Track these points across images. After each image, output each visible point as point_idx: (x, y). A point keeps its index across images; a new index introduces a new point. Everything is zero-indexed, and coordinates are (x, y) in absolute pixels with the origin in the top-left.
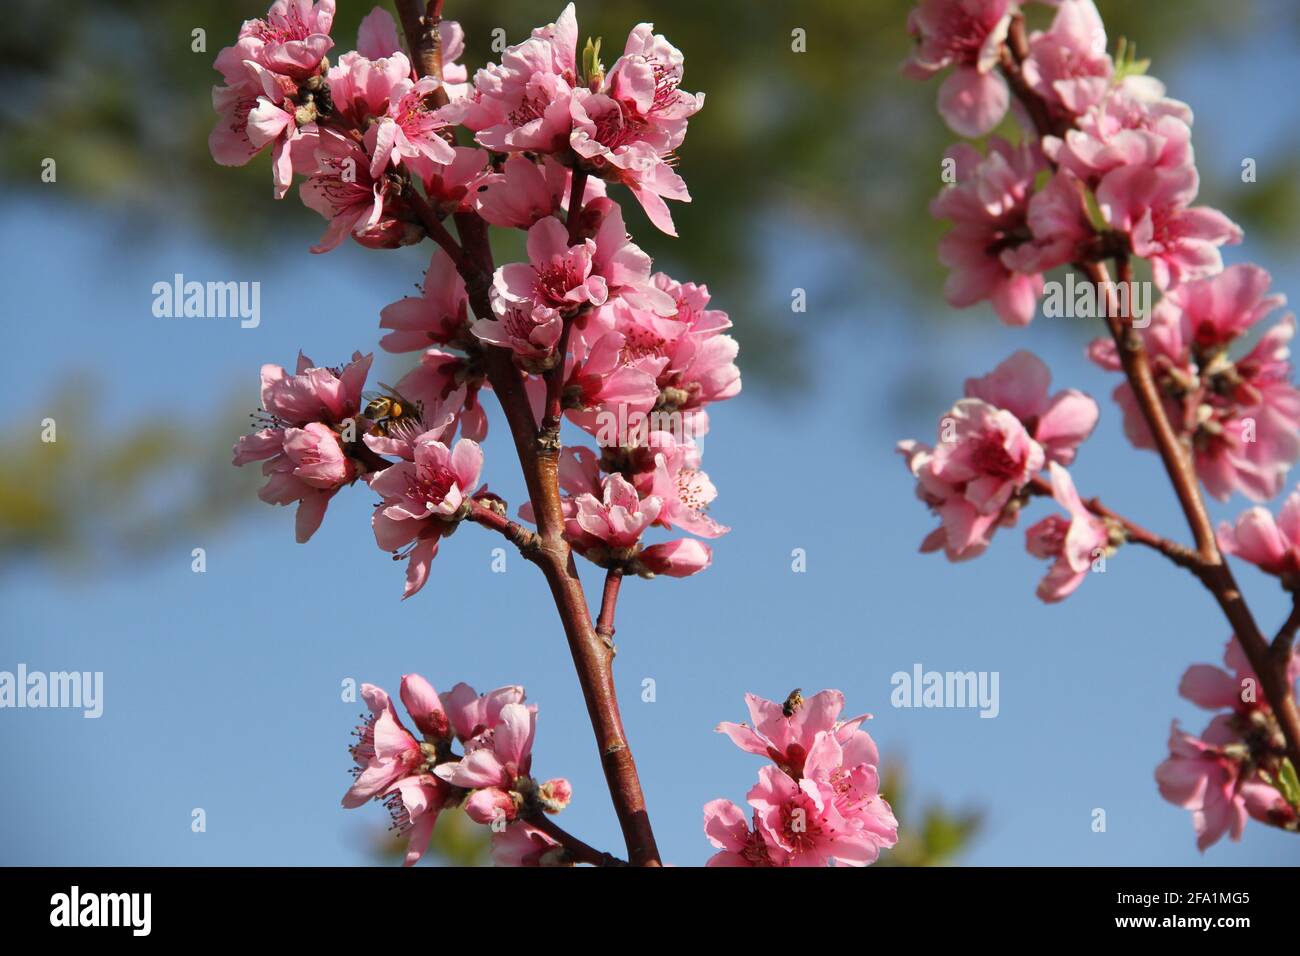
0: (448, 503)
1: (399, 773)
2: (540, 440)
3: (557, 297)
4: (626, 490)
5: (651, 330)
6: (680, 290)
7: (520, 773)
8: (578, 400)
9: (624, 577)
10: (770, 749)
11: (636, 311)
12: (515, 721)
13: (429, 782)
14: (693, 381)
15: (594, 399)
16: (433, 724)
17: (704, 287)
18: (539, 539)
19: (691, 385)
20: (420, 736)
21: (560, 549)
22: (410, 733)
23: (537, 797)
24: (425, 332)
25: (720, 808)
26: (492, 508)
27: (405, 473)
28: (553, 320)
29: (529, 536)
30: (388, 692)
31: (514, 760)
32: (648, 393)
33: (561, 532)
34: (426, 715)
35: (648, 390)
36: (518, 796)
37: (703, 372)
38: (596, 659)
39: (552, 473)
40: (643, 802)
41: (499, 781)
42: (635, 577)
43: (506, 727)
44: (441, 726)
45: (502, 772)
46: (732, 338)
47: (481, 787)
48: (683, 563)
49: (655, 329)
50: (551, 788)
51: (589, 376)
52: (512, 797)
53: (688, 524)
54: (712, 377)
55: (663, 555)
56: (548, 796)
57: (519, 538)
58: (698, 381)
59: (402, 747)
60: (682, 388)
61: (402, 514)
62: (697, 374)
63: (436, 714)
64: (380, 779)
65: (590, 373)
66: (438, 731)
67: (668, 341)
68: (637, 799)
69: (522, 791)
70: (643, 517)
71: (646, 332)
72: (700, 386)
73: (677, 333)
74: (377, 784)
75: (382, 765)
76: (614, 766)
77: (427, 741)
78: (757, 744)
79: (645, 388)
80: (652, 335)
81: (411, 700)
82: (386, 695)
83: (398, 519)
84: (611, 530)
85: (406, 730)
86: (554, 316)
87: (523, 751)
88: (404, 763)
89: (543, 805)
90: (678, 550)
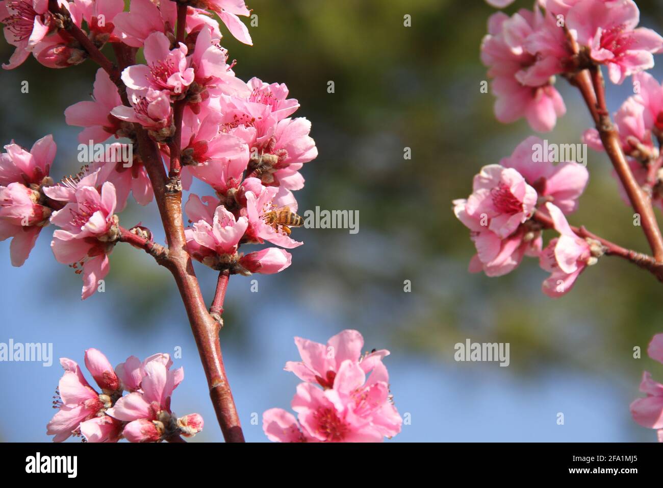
0: (91, 224)
1: (84, 416)
2: (166, 186)
3: (163, 84)
4: (228, 217)
5: (246, 113)
6: (269, 88)
7: (162, 408)
8: (192, 158)
9: (231, 275)
10: (317, 377)
11: (227, 96)
12: (154, 373)
13: (107, 420)
14: (282, 149)
15: (203, 157)
16: (105, 381)
17: (283, 85)
18: (167, 251)
19: (280, 151)
20: (99, 390)
21: (182, 258)
22: (92, 388)
23: (176, 425)
24: (100, 127)
25: (276, 415)
26: (137, 233)
27: (71, 209)
28: (160, 99)
29: (160, 249)
30: (76, 361)
31: (156, 400)
32: (236, 150)
33: (182, 246)
34: (101, 375)
35: (237, 148)
36: (160, 424)
37: (288, 142)
38: (205, 327)
39: (176, 207)
40: (238, 420)
41: (147, 415)
42: (238, 275)
43: (149, 377)
44: (112, 382)
45: (149, 409)
46: (307, 119)
47: (135, 419)
48: (269, 263)
49: (249, 113)
50: (186, 419)
51: (199, 142)
52: (155, 425)
53: (269, 235)
54: (294, 145)
55: (255, 259)
56: (184, 424)
57: (154, 250)
58: (285, 148)
59: (84, 396)
60: (274, 154)
61: (67, 236)
62: (284, 144)
63: (108, 374)
64: (70, 419)
65: (200, 140)
66: (110, 386)
67: (257, 119)
68: (233, 418)
69: (163, 421)
70: (234, 231)
71: (244, 115)
72: (287, 152)
73: (261, 112)
74: (68, 423)
75: (70, 409)
76: (216, 396)
77: (104, 394)
78: (310, 375)
79: (234, 146)
80: (247, 117)
81: (90, 365)
82: (75, 364)
83: (65, 239)
84: (216, 242)
85: (89, 386)
86: (160, 96)
87: (163, 394)
88: (86, 407)
89: (180, 430)
90: (266, 255)
